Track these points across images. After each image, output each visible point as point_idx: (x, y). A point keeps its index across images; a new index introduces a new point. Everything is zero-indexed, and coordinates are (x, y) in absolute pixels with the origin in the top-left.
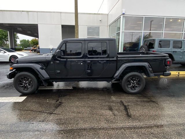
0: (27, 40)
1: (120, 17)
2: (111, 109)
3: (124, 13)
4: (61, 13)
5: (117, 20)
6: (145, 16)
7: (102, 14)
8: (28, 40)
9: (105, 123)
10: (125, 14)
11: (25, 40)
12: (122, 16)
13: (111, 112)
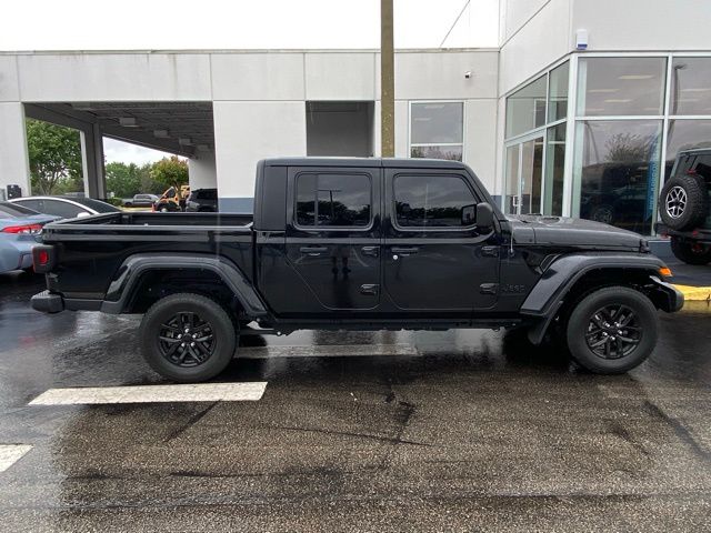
0: (127, 164)
1: (564, 60)
2: (619, 431)
3: (586, 46)
4: (304, 52)
5: (547, 71)
6: (675, 54)
7: (473, 50)
8: (132, 166)
9: (623, 479)
10: (587, 49)
11: (121, 165)
12: (574, 58)
13: (626, 444)
